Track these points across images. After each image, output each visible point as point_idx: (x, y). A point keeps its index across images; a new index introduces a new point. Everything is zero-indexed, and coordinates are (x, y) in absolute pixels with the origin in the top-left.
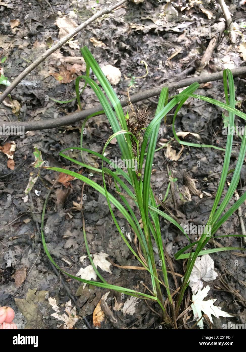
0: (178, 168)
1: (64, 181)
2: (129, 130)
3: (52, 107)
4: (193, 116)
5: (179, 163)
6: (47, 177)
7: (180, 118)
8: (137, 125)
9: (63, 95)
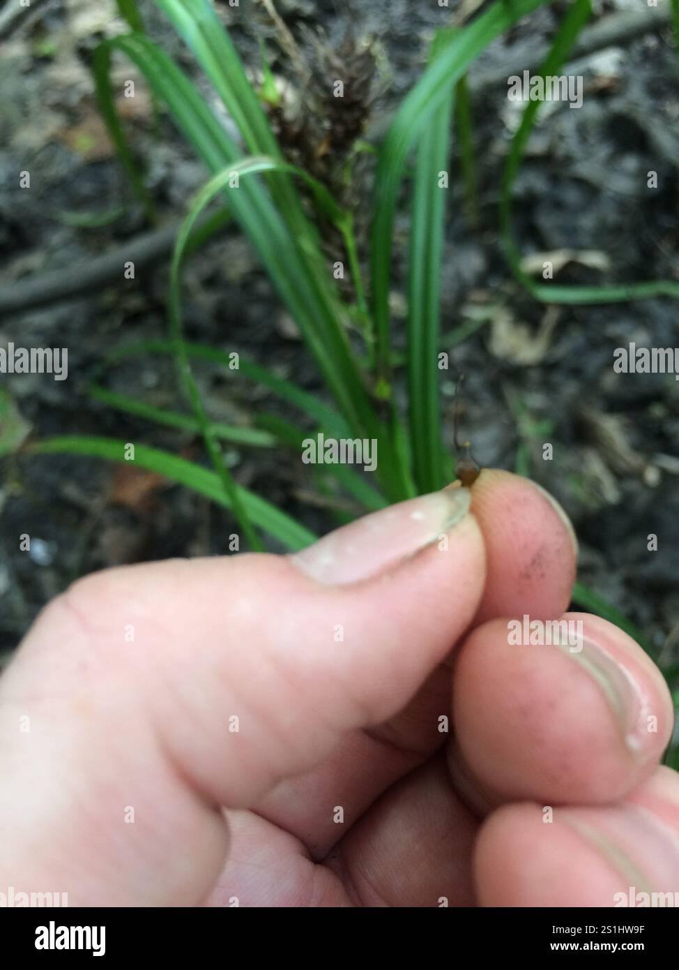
0: (548, 387)
1: (133, 493)
2: (289, 159)
3: (66, 244)
4: (572, 196)
5: (548, 366)
6: (71, 491)
7: (527, 205)
8: (327, 124)
9: (99, 198)
